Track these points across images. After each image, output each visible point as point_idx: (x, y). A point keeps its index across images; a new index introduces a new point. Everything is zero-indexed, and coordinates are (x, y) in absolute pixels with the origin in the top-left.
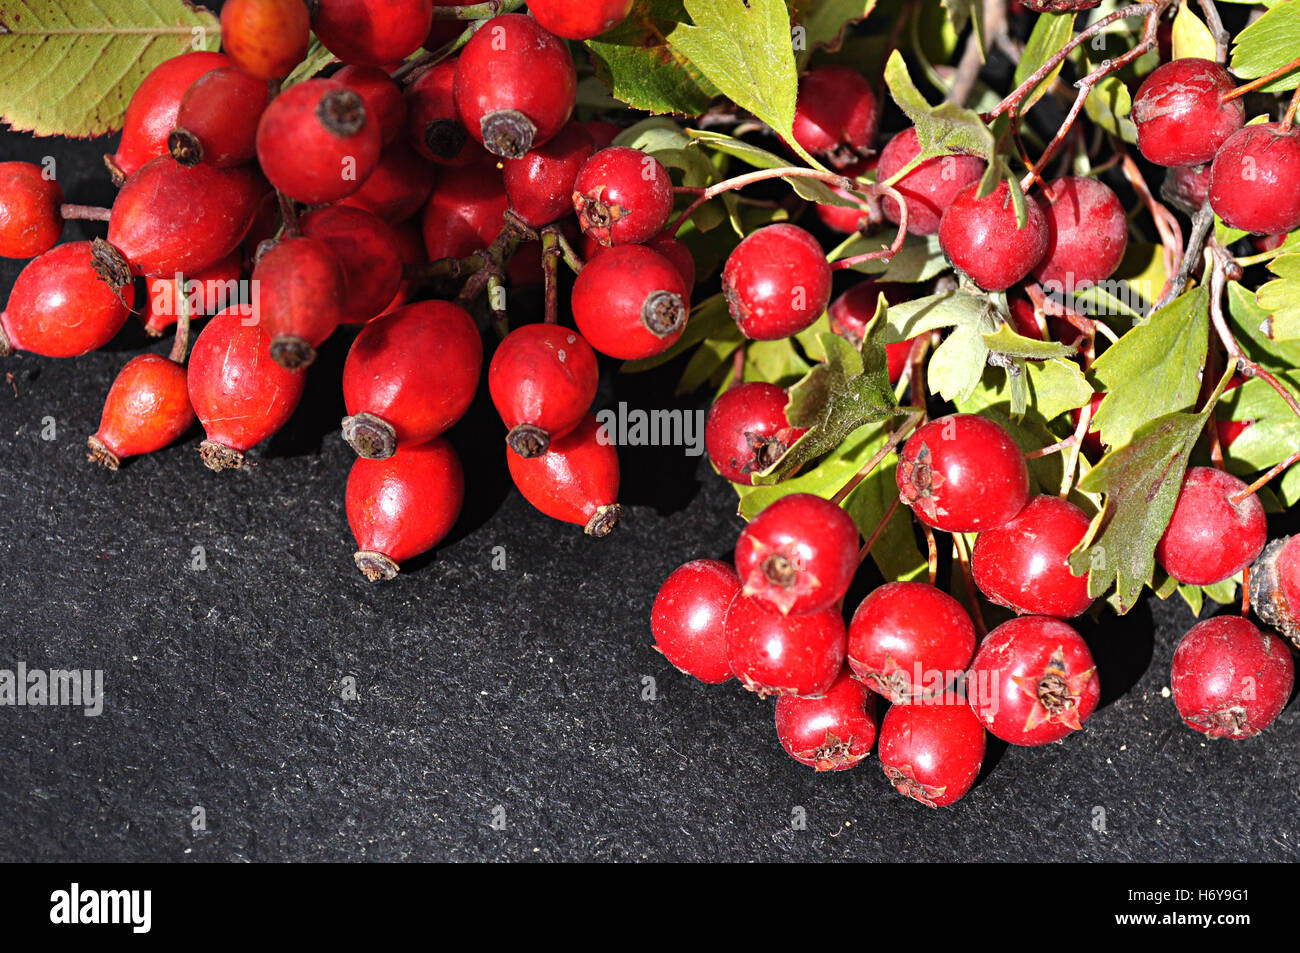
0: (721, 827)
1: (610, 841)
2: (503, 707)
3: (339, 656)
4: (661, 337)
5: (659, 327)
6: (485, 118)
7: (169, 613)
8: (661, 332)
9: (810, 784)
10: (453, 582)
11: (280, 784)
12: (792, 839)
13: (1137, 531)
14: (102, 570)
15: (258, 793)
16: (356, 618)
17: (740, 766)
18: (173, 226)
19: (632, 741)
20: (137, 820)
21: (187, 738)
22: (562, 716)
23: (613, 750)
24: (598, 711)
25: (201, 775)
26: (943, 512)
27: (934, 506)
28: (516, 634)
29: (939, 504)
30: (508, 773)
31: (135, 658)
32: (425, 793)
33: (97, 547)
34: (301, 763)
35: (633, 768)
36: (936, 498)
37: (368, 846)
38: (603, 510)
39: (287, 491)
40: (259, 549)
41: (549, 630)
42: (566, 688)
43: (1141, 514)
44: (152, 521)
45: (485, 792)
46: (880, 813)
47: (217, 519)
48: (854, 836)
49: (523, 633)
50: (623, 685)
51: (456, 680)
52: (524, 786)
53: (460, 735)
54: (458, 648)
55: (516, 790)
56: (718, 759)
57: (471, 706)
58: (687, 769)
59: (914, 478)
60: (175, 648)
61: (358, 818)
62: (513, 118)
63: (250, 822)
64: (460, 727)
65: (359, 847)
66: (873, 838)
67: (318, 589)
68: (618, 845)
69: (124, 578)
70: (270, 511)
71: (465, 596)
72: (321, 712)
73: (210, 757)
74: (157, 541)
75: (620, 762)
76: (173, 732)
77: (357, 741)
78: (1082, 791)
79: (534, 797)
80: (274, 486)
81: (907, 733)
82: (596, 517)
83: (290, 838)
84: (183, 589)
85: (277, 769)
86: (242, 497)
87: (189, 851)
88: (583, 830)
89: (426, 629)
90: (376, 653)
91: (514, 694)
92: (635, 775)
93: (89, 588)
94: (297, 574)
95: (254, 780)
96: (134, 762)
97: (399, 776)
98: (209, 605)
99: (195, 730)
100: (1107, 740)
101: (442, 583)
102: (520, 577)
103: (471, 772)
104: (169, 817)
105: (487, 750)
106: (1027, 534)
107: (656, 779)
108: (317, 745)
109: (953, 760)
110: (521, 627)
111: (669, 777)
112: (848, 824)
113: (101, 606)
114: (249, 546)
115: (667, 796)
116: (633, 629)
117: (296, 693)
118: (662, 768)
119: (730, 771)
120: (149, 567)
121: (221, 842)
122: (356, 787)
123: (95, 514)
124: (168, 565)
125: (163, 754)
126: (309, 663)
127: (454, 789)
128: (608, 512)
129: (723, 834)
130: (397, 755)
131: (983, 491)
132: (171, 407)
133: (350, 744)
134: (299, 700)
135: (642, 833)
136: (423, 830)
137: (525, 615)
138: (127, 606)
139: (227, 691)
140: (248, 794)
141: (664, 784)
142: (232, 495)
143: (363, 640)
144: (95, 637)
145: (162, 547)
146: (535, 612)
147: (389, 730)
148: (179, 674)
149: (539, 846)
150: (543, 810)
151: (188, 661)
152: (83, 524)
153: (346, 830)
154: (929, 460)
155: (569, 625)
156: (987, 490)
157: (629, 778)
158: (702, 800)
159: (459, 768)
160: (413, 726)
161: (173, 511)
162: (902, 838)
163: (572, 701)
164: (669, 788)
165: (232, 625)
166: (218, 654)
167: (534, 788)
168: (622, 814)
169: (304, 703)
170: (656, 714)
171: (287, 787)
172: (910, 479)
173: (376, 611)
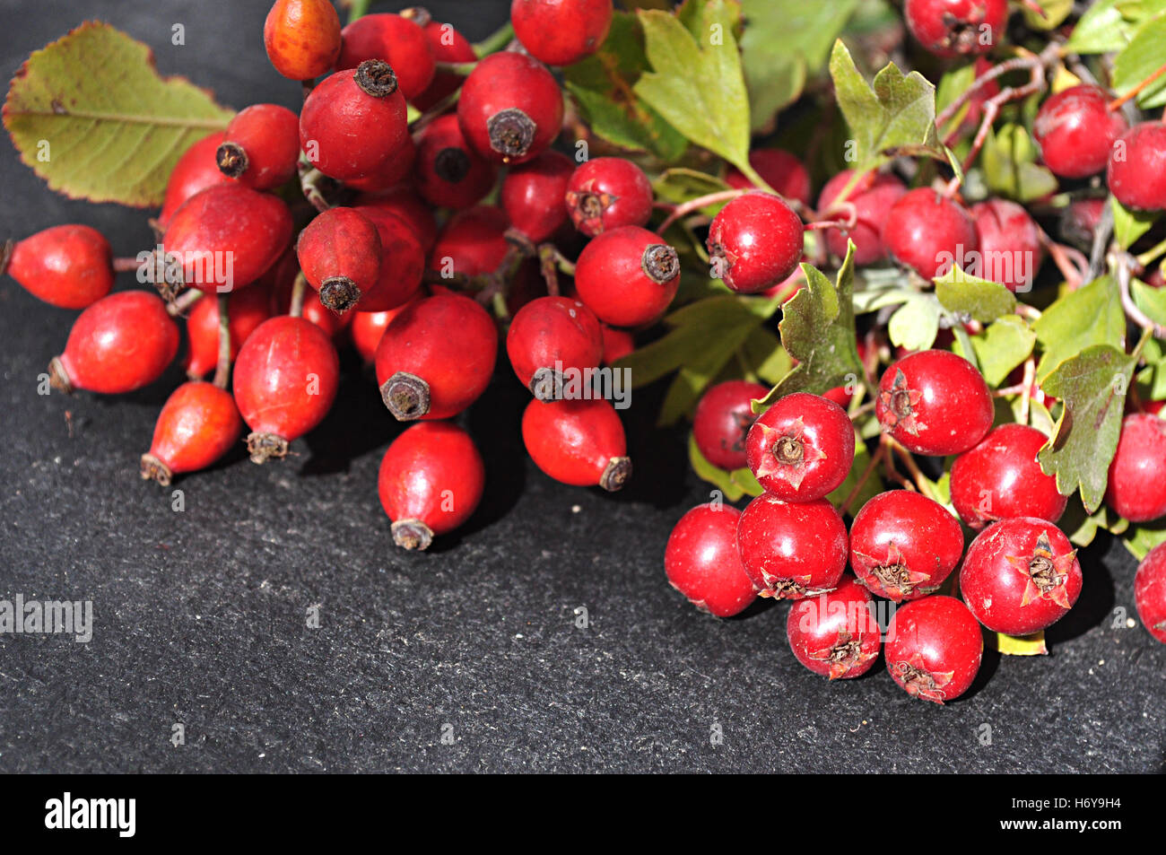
0: (749, 729)
1: (650, 740)
2: (537, 646)
3: (384, 613)
4: (660, 282)
5: (659, 274)
6: (491, 118)
7: (225, 585)
8: (660, 279)
9: (826, 695)
10: (479, 559)
11: (341, 705)
12: (816, 735)
13: (1090, 452)
14: (162, 556)
15: (321, 712)
16: (396, 586)
17: (759, 683)
18: (221, 232)
19: (658, 669)
20: (212, 735)
21: (251, 674)
22: (592, 651)
23: (641, 674)
24: (625, 647)
25: (268, 700)
26: (923, 427)
27: (915, 422)
28: (542, 594)
29: (919, 419)
30: (549, 693)
31: (198, 617)
32: (476, 709)
33: (156, 540)
34: (359, 690)
35: (661, 685)
36: (916, 415)
37: (428, 749)
38: (615, 460)
39: (323, 498)
40: (302, 540)
41: (570, 591)
42: (593, 632)
43: (1092, 439)
44: (204, 521)
45: (530, 707)
46: (892, 714)
47: (262, 519)
48: (872, 731)
49: (548, 594)
50: (643, 629)
51: (492, 627)
52: (564, 702)
53: (501, 667)
54: (491, 605)
55: (559, 705)
56: (738, 679)
57: (508, 645)
58: (712, 686)
59: (892, 406)
60: (234, 609)
61: (417, 728)
62: (516, 114)
63: (317, 734)
64: (501, 662)
65: (420, 750)
66: (890, 732)
67: (358, 566)
68: (657, 743)
69: (182, 562)
70: (310, 513)
71: (491, 568)
72: (373, 653)
73: (276, 688)
74: (209, 536)
75: (649, 682)
76: (239, 670)
77: (408, 673)
78: (1072, 693)
79: (576, 710)
80: (311, 495)
81: (912, 627)
82: (610, 467)
83: (355, 745)
84: (236, 567)
85: (337, 695)
86: (283, 503)
87: (262, 755)
88: (625, 733)
89: (460, 592)
90: (417, 610)
91: (546, 635)
92: (666, 692)
93: (151, 568)
94: (338, 557)
95: (317, 703)
96: (205, 691)
97: (450, 697)
98: (261, 579)
99: (259, 667)
100: (1086, 657)
101: (471, 560)
102: (540, 554)
103: (515, 692)
104: (240, 730)
105: (527, 677)
106: (997, 449)
107: (685, 695)
108: (372, 676)
109: (957, 646)
110: (546, 589)
111: (696, 692)
112: (865, 722)
113: (163, 581)
114: (292, 537)
115: (696, 707)
116: (646, 588)
117: (348, 639)
118: (689, 686)
119: (750, 687)
120: (204, 553)
121: (292, 748)
122: (411, 706)
123: (152, 517)
124: (222, 551)
125: (231, 686)
126: (357, 618)
127: (501, 705)
128: (620, 463)
129: (752, 733)
130: (445, 682)
131: (956, 401)
132: (218, 419)
133: (402, 675)
134: (351, 644)
135: (678, 733)
136: (477, 736)
137: (548, 581)
138: (187, 582)
139: (285, 640)
140: (313, 713)
141: (692, 697)
142: (273, 503)
143: (404, 601)
144: (160, 603)
145: (214, 540)
146: (557, 578)
147: (436, 664)
148: (240, 628)
149: (585, 745)
150: (585, 719)
151: (247, 618)
152: (142, 524)
153: (406, 737)
154: (904, 384)
155: (588, 587)
156: (959, 401)
157: (660, 695)
158: (729, 708)
159: (506, 690)
160: (457, 661)
161: (221, 514)
162: (916, 732)
163: (600, 640)
164: (697, 700)
165: (284, 593)
166: (273, 614)
167: (575, 703)
168: (657, 720)
169: (357, 647)
170: (676, 648)
171: (348, 707)
172: (889, 408)
173: (412, 580)
